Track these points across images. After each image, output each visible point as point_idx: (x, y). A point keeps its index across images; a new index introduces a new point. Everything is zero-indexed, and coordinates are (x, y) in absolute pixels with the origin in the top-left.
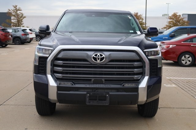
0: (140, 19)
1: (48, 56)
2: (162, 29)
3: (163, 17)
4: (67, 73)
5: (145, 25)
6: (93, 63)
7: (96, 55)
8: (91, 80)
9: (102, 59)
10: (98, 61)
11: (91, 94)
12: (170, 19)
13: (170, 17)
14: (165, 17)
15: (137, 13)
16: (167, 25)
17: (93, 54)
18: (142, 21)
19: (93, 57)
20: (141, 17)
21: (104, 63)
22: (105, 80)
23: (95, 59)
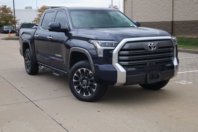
0: (9, 12)
1: (114, 48)
2: (33, 22)
3: (26, 9)
4: (132, 60)
5: (14, 19)
6: (149, 51)
7: (151, 45)
8: (146, 64)
9: (154, 47)
10: (153, 49)
11: (150, 74)
12: (39, 12)
13: (39, 9)
14: (28, 9)
15: (5, 6)
16: (37, 18)
17: (149, 44)
18: (12, 15)
19: (149, 46)
20: (10, 10)
21: (155, 50)
22: (155, 63)
23: (150, 47)
